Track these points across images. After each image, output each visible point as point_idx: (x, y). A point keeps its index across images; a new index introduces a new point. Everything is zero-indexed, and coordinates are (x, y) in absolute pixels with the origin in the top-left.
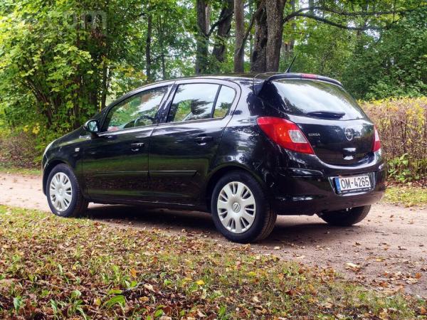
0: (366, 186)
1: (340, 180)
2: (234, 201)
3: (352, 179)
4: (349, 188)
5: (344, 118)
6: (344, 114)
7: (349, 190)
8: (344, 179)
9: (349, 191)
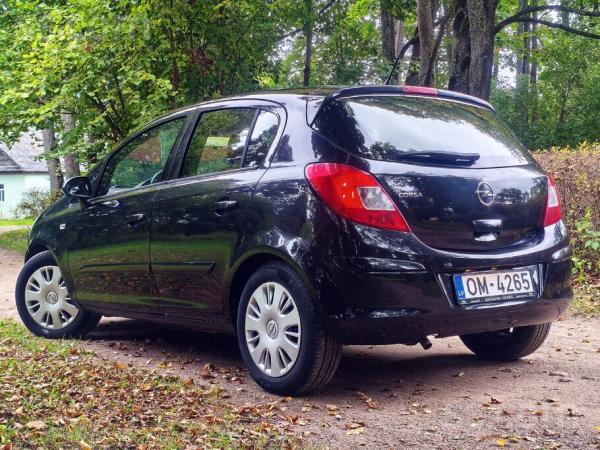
0: (523, 291)
1: (464, 279)
2: (270, 318)
3: (491, 278)
4: (484, 295)
5: (478, 163)
6: (477, 157)
7: (482, 299)
8: (474, 277)
9: (482, 301)
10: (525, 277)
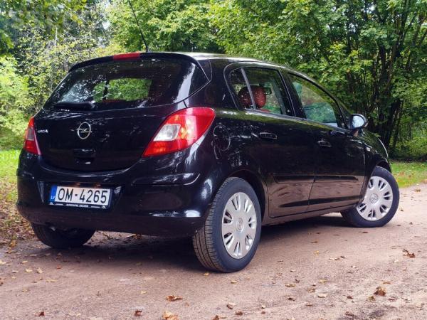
10: (104, 194)
